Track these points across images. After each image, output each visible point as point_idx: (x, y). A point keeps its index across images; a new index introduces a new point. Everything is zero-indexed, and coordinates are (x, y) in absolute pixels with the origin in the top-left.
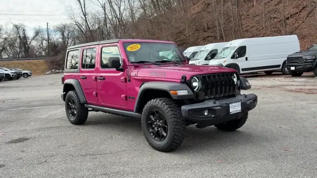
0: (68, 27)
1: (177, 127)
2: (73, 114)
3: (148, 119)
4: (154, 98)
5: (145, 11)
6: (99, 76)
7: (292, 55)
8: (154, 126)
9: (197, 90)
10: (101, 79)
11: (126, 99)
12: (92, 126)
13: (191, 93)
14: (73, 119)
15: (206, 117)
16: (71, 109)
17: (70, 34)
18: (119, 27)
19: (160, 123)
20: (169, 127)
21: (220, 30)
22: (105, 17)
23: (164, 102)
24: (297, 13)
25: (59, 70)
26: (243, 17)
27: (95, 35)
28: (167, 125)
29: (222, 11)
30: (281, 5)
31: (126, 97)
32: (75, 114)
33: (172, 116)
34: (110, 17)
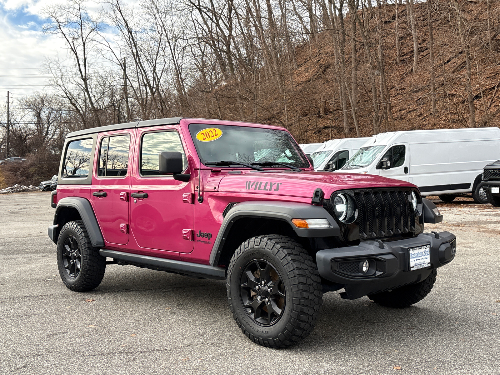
0: (50, 102)
1: (305, 295)
2: (74, 269)
3: (242, 277)
4: (256, 235)
5: (204, 76)
6: (134, 191)
7: (493, 164)
8: (253, 293)
9: (344, 219)
10: (138, 198)
11: (193, 238)
12: (112, 294)
13: (335, 225)
14: (72, 280)
15: (366, 274)
16: (69, 258)
17: (53, 115)
18: (151, 104)
19: (266, 287)
20: (289, 297)
21: (349, 116)
22: (126, 85)
23: (277, 243)
24: (494, 88)
25: (28, 185)
26: (393, 91)
27: (102, 118)
28: (283, 291)
29: (353, 80)
30: (465, 72)
31: (193, 233)
32: (78, 270)
33: (296, 272)
34: (135, 85)
